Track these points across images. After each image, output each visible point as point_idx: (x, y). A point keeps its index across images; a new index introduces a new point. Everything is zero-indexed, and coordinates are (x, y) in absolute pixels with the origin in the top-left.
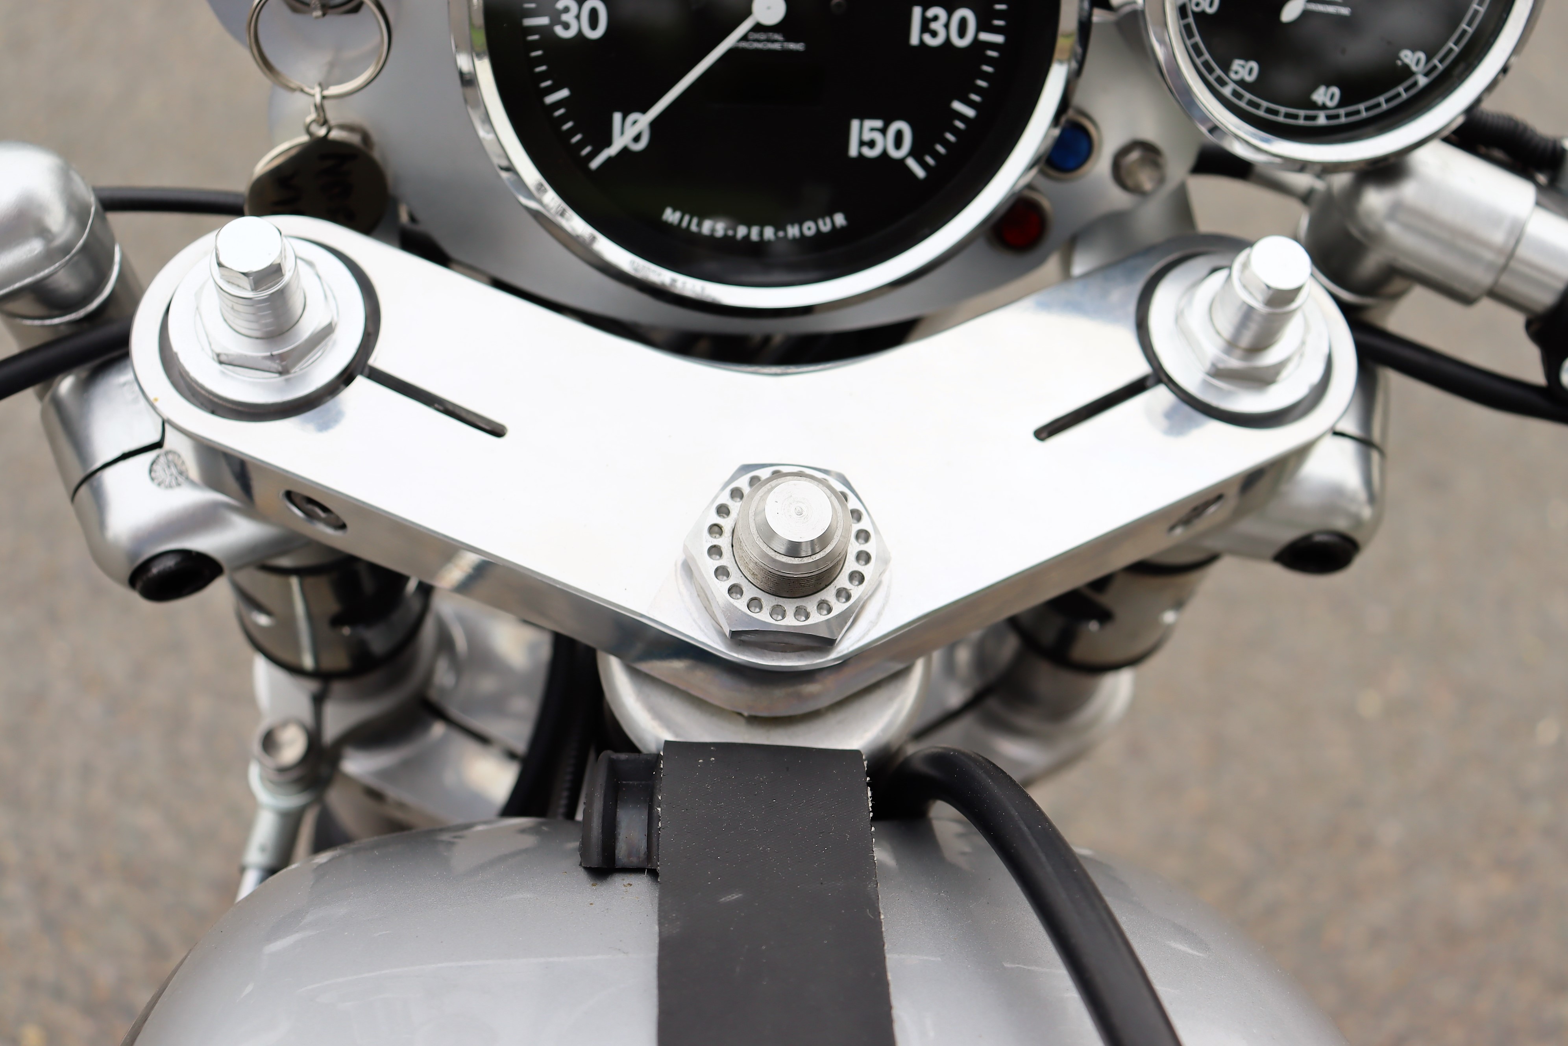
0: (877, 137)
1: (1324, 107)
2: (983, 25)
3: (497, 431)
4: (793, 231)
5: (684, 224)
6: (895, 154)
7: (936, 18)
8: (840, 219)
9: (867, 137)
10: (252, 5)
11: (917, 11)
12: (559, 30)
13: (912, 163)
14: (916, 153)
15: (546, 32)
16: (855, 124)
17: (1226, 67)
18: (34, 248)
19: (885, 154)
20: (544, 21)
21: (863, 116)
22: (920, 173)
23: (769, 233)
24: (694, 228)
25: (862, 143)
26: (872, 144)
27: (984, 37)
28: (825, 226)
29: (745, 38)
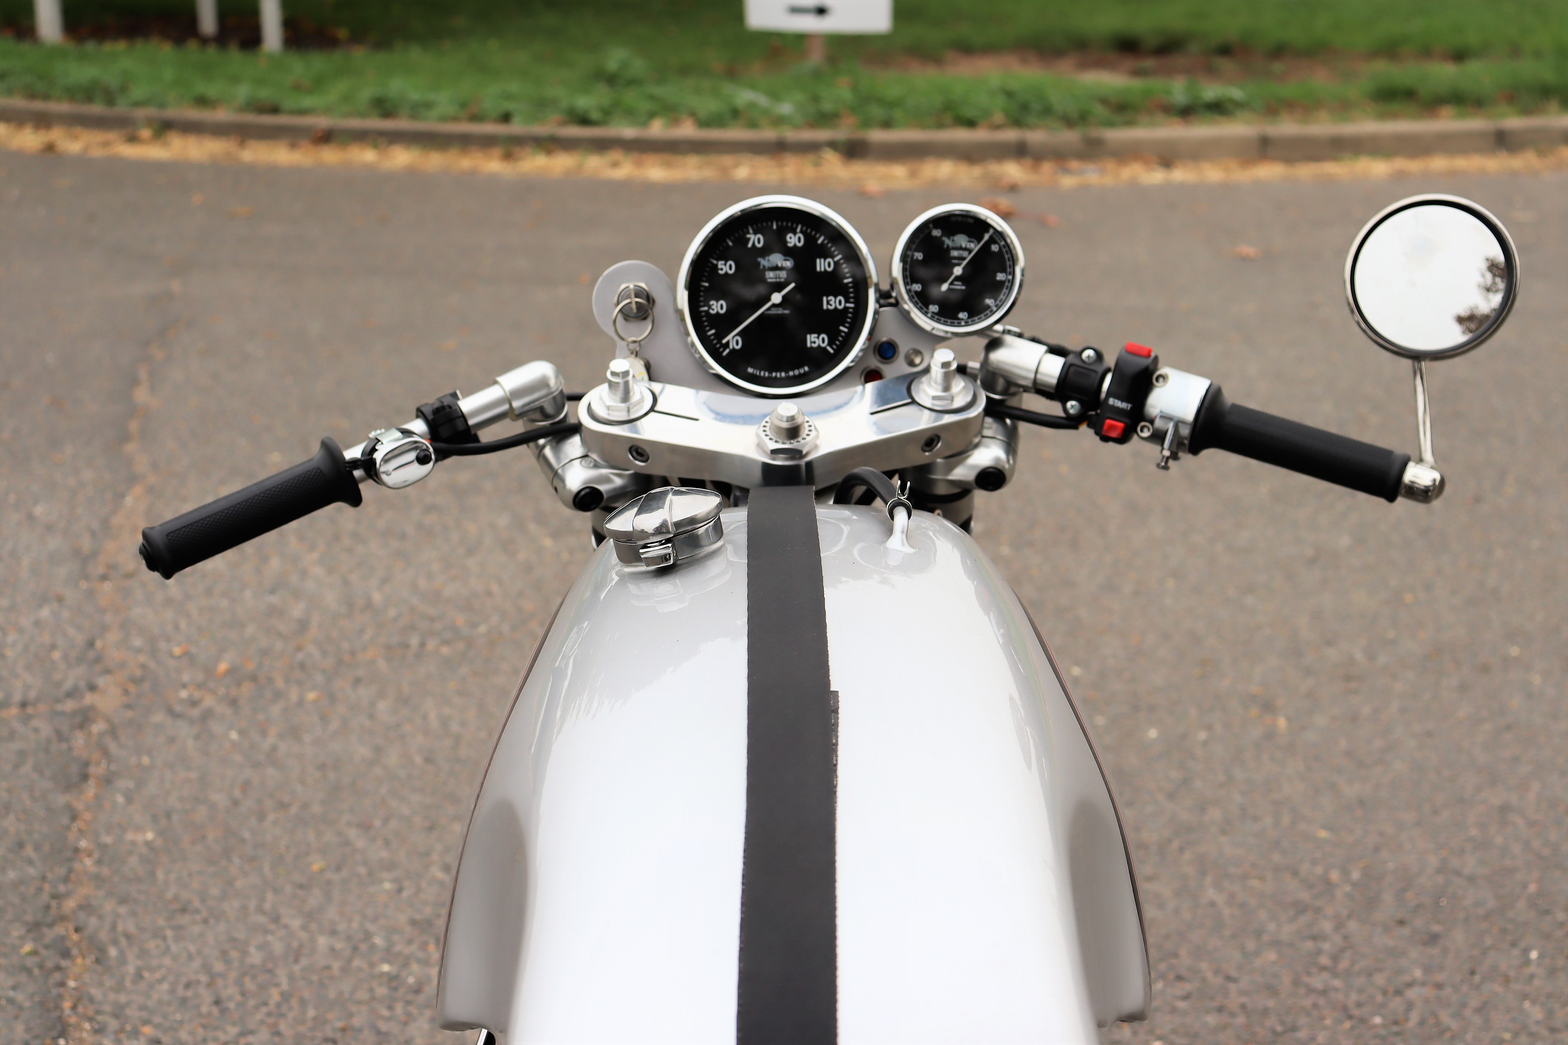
0: (816, 340)
1: (962, 319)
2: (847, 301)
3: (697, 420)
4: (791, 373)
5: (755, 372)
6: (823, 345)
7: (831, 300)
8: (806, 369)
9: (813, 340)
10: (618, 290)
11: (825, 299)
12: (711, 311)
13: (829, 348)
14: (830, 344)
15: (707, 312)
16: (808, 336)
17: (927, 308)
18: (543, 392)
19: (819, 346)
20: (706, 308)
21: (811, 333)
22: (831, 351)
23: (783, 374)
24: (758, 374)
25: (811, 342)
26: (815, 342)
27: (848, 305)
28: (802, 371)
29: (769, 309)
